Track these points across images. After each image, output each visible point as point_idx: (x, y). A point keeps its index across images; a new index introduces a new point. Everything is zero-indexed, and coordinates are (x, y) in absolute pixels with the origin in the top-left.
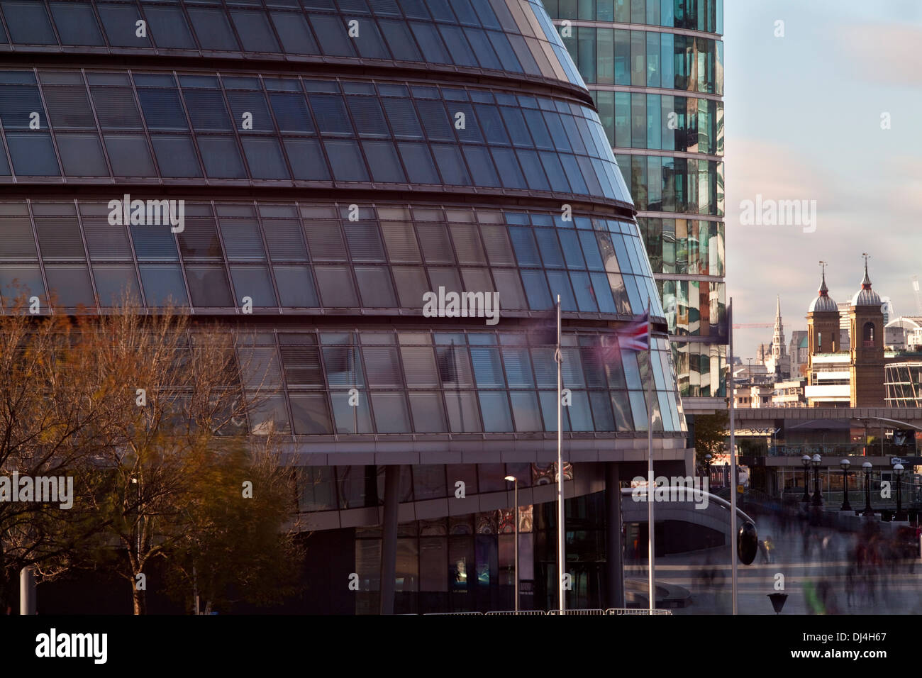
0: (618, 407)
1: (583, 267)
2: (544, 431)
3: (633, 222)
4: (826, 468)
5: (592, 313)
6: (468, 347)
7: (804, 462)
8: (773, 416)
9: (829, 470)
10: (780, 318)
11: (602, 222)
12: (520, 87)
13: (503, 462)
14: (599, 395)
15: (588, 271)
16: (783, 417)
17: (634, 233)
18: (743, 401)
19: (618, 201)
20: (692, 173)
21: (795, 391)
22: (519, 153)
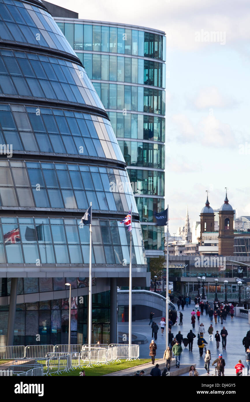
0: (117, 255)
1: (102, 190)
2: (83, 263)
3: (125, 170)
4: (207, 283)
5: (106, 211)
6: (50, 225)
7: (198, 280)
8: (184, 259)
9: (209, 284)
10: (188, 216)
11: (111, 170)
12: (75, 109)
13: (65, 277)
14: (108, 247)
15: (104, 192)
16: (188, 260)
17: (125, 175)
18: (171, 252)
19: (118, 161)
20: (151, 150)
21: (194, 249)
22: (74, 138)
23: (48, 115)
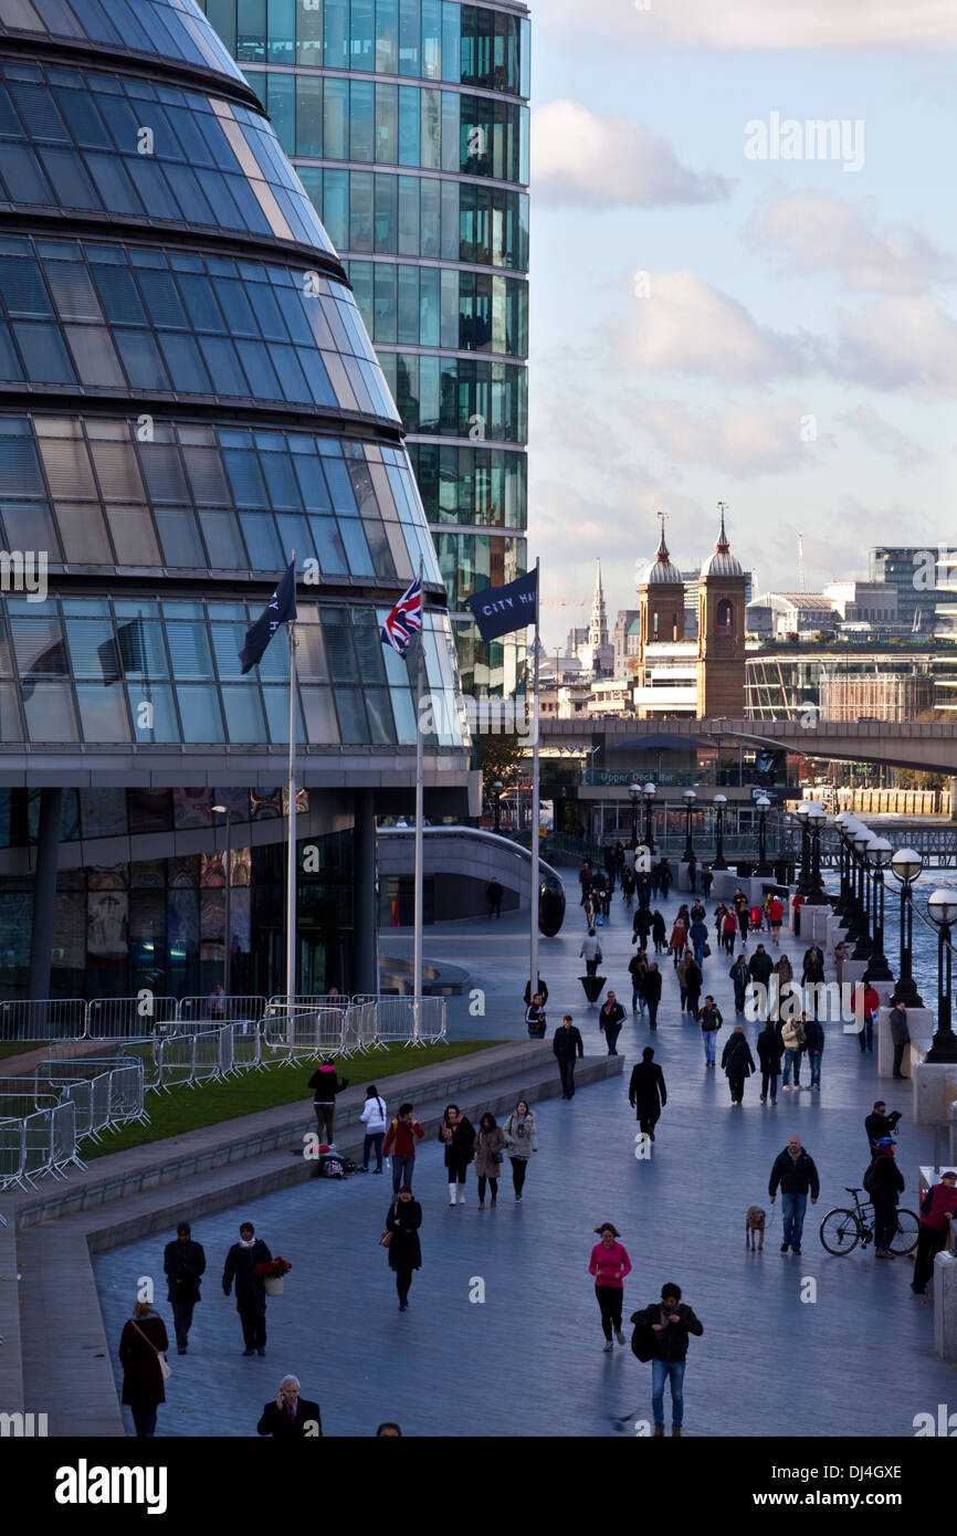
0: (376, 716)
1: (328, 510)
2: (269, 742)
3: (401, 448)
4: (662, 802)
5: (340, 576)
6: (163, 621)
7: (632, 794)
8: (589, 730)
9: (666, 806)
10: (601, 592)
11: (357, 446)
12: (242, 251)
13: (210, 785)
14: (347, 693)
15: (334, 516)
16: (603, 731)
17: (401, 463)
18: (547, 708)
19: (380, 417)
20: (482, 382)
21: (620, 695)
22: (239, 345)
23: (156, 270)
